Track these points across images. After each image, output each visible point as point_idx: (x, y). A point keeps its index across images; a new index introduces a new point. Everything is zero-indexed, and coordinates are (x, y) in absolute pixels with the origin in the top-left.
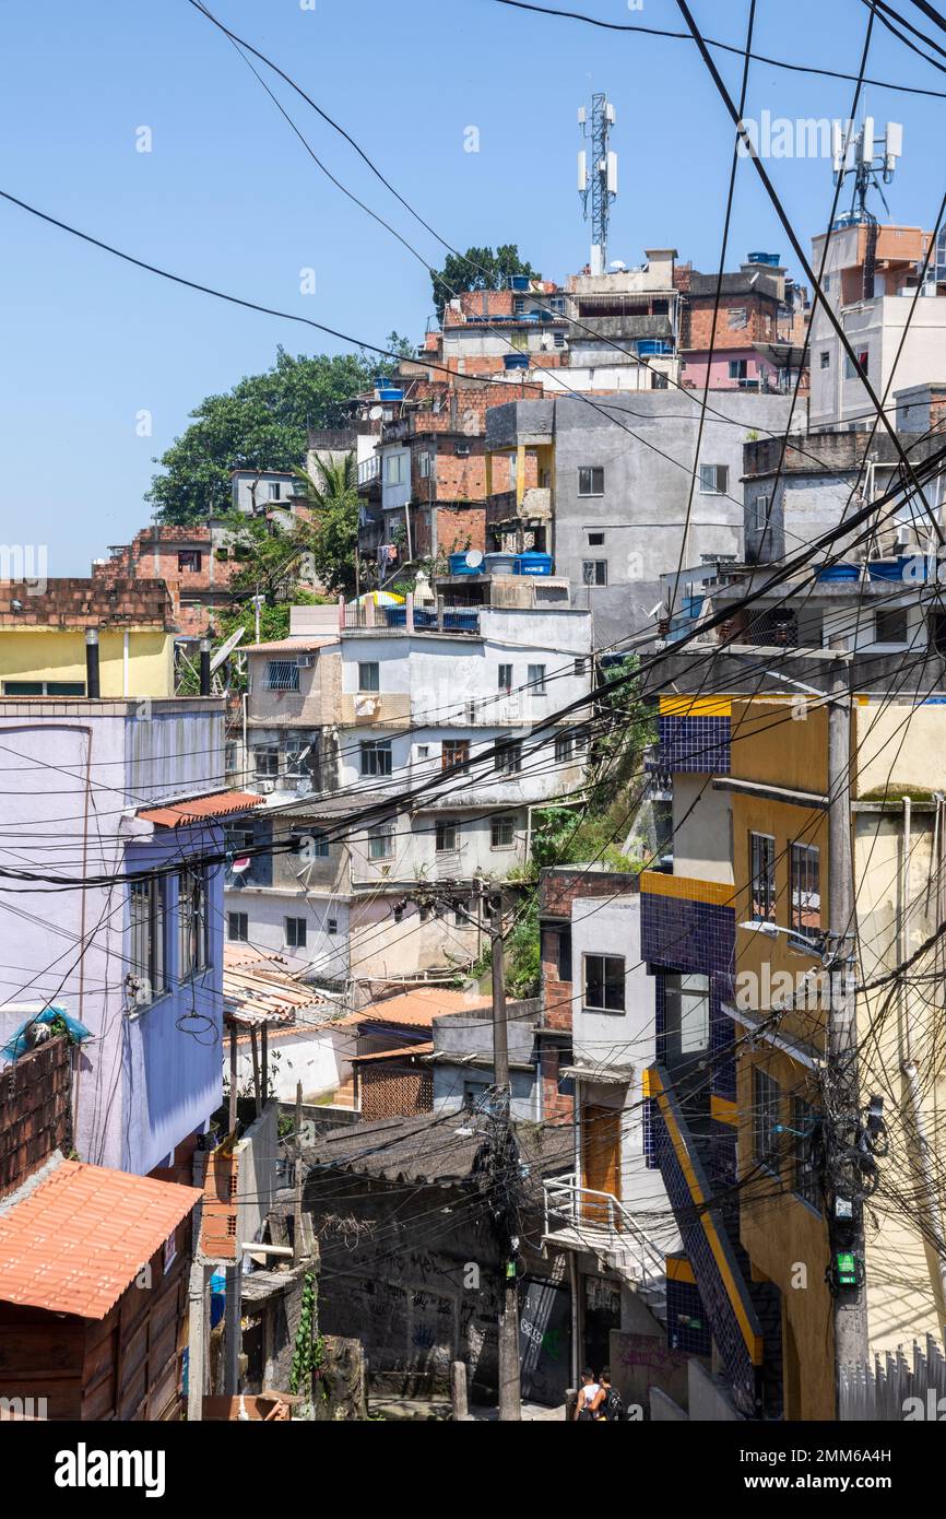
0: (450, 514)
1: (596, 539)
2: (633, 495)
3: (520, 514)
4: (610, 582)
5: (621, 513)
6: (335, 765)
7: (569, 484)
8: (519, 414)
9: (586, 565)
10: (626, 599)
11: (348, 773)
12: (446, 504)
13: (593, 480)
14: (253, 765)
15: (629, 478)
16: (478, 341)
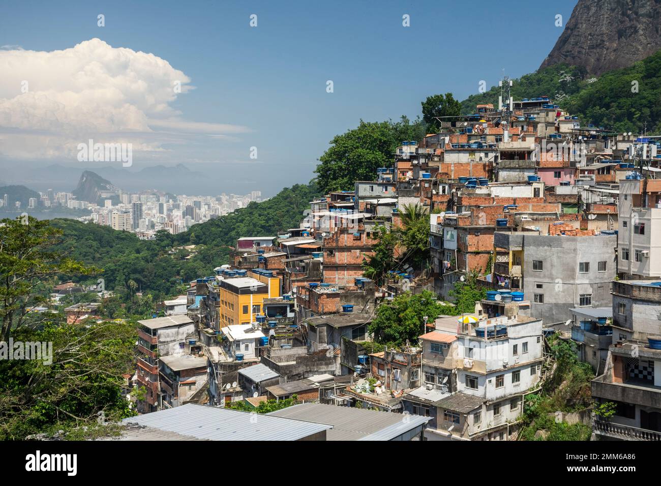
0: (472, 256)
1: (539, 286)
2: (554, 272)
3: (510, 275)
4: (545, 302)
5: (549, 278)
6: (456, 382)
7: (529, 267)
8: (510, 240)
9: (535, 295)
10: (551, 309)
11: (461, 386)
12: (471, 253)
13: (538, 265)
14: (424, 378)
15: (552, 266)
16: (456, 155)
